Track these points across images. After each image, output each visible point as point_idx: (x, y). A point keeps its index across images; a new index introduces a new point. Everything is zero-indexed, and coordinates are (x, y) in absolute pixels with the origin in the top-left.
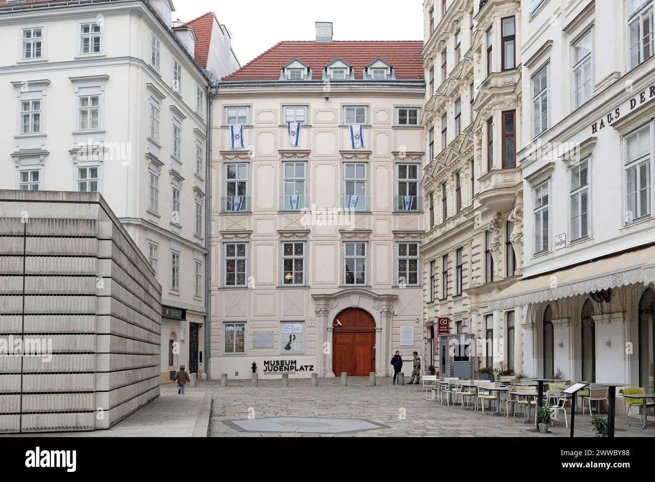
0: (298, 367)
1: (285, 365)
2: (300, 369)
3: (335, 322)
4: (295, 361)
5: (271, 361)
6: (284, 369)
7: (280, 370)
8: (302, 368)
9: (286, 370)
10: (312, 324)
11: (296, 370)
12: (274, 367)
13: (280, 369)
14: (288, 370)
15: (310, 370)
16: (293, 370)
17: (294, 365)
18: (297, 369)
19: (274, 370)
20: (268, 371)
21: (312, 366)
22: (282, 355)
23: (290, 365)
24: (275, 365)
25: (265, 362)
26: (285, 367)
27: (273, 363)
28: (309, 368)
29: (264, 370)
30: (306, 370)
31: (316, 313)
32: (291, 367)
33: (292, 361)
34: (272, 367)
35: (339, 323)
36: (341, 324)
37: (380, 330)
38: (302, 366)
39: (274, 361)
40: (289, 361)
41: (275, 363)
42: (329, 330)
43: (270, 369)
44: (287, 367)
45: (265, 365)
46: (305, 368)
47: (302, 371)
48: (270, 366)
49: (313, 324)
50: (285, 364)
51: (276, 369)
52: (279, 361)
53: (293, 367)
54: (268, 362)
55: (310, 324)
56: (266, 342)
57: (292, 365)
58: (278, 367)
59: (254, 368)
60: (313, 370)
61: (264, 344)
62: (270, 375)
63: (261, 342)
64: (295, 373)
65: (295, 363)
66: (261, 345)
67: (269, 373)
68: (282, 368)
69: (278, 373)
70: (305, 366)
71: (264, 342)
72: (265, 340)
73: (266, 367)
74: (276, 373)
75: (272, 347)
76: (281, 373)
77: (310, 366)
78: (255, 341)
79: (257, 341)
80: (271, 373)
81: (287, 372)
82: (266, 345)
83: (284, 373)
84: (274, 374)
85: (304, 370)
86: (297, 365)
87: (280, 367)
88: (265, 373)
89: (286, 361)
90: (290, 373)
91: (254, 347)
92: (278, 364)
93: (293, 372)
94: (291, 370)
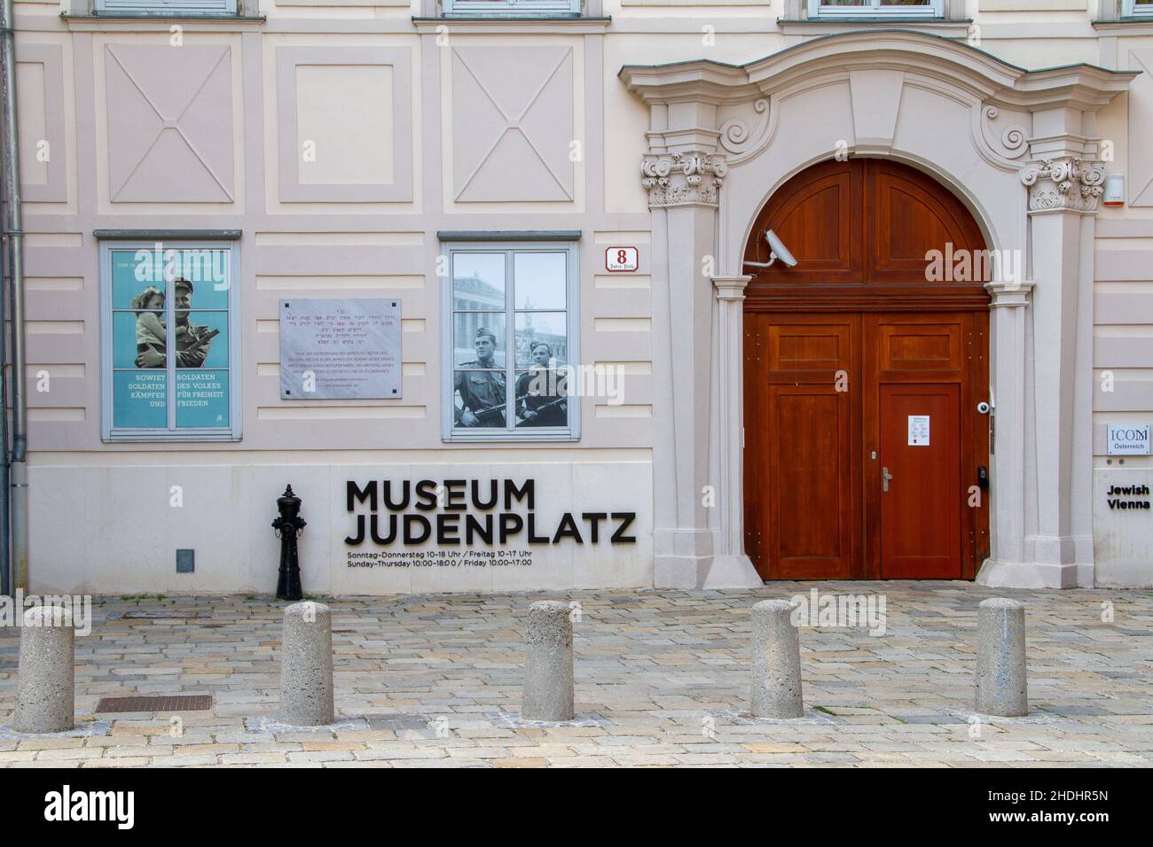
0: (547, 524)
1: (471, 510)
2: (561, 534)
3: (756, 246)
4: (529, 486)
5: (387, 484)
6: (462, 534)
7: (441, 541)
8: (567, 529)
9: (476, 536)
10: (622, 257)
11: (533, 539)
12: (408, 520)
13: (442, 530)
14: (488, 538)
15: (618, 538)
16: (519, 542)
17: (520, 508)
18: (538, 533)
19: (408, 541)
20: (369, 546)
21: (628, 518)
22: (452, 444)
23: (500, 509)
24: (412, 510)
25: (352, 487)
26: (471, 522)
27: (397, 498)
28: (608, 528)
29: (349, 541)
30: (595, 539)
31: (648, 190)
32: (504, 518)
33: (509, 485)
34: (393, 520)
35: (780, 251)
36: (790, 261)
37: (1021, 300)
38: (568, 518)
39: (406, 484)
40: (494, 484)
41: (414, 498)
42: (724, 293)
43: (384, 533)
44: (481, 518)
45: (350, 507)
46: (584, 528)
47: (568, 543)
48: (384, 514)
49: (631, 255)
50: (468, 500)
51: (417, 530)
52: (433, 485)
53: (517, 519)
54: (372, 486)
55: (613, 256)
56: (359, 362)
57: (508, 506)
58: (432, 517)
59: (288, 523)
60: (632, 540)
61: (345, 375)
62: (384, 568)
63: (327, 363)
64: (528, 563)
65: (525, 499)
66: (325, 383)
67: (380, 558)
68: (455, 529)
69: (430, 558)
70: (586, 516)
71: (347, 368)
72: (350, 356)
73: (361, 519)
74: (416, 559)
75: (394, 395)
76: (447, 558)
77: (615, 516)
78: (294, 356)
79: (304, 357)
80: (391, 555)
81: (479, 555)
82: (356, 382)
83: (468, 557)
84: (404, 563)
85: (579, 540)
86: (537, 512)
87: (441, 518)
88: (356, 556)
89: (475, 484)
90: (497, 558)
91: (287, 396)
92: (427, 502)
93: (517, 554)
94: (503, 541)
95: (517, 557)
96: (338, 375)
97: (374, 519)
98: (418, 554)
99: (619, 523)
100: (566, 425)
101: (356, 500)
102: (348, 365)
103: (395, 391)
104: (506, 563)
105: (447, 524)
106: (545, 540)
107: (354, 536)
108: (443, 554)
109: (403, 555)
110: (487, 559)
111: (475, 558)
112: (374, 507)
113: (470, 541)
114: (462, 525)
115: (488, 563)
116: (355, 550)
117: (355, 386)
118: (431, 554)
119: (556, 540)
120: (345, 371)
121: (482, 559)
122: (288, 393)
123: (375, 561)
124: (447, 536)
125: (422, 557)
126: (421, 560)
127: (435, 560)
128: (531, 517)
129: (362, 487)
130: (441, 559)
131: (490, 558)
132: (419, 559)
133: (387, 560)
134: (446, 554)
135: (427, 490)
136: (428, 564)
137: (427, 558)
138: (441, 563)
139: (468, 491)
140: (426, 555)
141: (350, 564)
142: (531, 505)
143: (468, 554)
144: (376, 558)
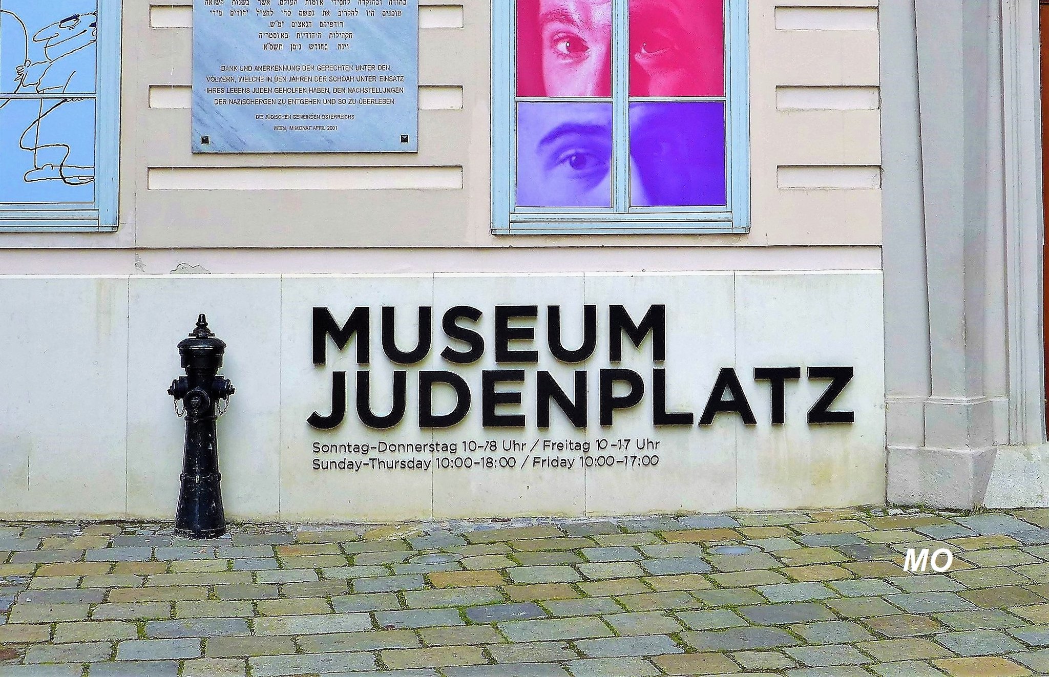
0: (689, 390)
1: (546, 362)
2: (714, 407)
4: (656, 315)
5: (388, 314)
6: (528, 407)
7: (490, 421)
8: (725, 398)
9: (555, 413)
11: (663, 418)
12: (428, 380)
13: (490, 400)
14: (577, 416)
15: (820, 416)
16: (636, 424)
17: (637, 359)
18: (673, 406)
19: (427, 420)
20: (352, 430)
21: (839, 377)
22: (508, 239)
23: (600, 360)
24: (434, 362)
25: (322, 319)
26: (547, 387)
27: (407, 341)
28: (802, 396)
29: (316, 422)
30: (778, 417)
32: (607, 378)
33: (618, 315)
34: (399, 381)
38: (727, 378)
39: (425, 314)
40: (590, 312)
41: (439, 341)
43: (381, 406)
44: (565, 380)
45: (319, 357)
46: (758, 396)
47: (728, 424)
48: (381, 370)
50: (540, 342)
51: (444, 401)
52: (473, 314)
53: (633, 379)
54: (360, 316)
56: (340, 84)
57: (615, 354)
58: (473, 378)
59: (199, 389)
60: (847, 418)
61: (310, 109)
62: (382, 474)
63: (279, 85)
64: (652, 461)
65: (648, 343)
66: (276, 123)
67: (373, 454)
68: (515, 399)
69: (468, 454)
70: (761, 374)
71: (316, 96)
72: (322, 73)
73: (339, 379)
74: (441, 455)
75: (405, 147)
76: (500, 453)
77: (816, 373)
78: (218, 73)
79: (236, 74)
80: (394, 448)
81: (560, 447)
82: (330, 122)
83: (538, 451)
84: (420, 463)
85: (749, 419)
86: (670, 365)
87: (489, 379)
88: (327, 449)
89: (554, 312)
90: (594, 452)
91: (204, 148)
92: (463, 348)
93: (632, 444)
94: (606, 420)
95: (632, 450)
96: (300, 109)
97: (363, 379)
98: (445, 446)
99: (821, 388)
100: (723, 202)
101: (330, 345)
102: (320, 90)
103: (405, 139)
104: (608, 462)
105: (501, 388)
106: (685, 420)
107: (326, 412)
108: (493, 446)
109: (418, 448)
110: (577, 455)
111: (551, 454)
112: (363, 356)
113: (543, 421)
114: (529, 390)
115: (578, 463)
116: (325, 438)
117: (332, 128)
118: (472, 446)
119: (707, 419)
120: (312, 102)
121: (566, 454)
122: (205, 140)
123: (365, 460)
124: (501, 411)
125: (454, 451)
126: (451, 457)
127: (477, 456)
128: (659, 377)
129: (341, 318)
130: (488, 454)
131: (581, 453)
132: (448, 454)
133: (387, 457)
134: (499, 445)
135: (463, 324)
136: (467, 464)
137: (461, 453)
138: (489, 463)
139: (541, 327)
140: (460, 447)
141: (317, 465)
142: (659, 353)
143: (541, 444)
144: (365, 453)
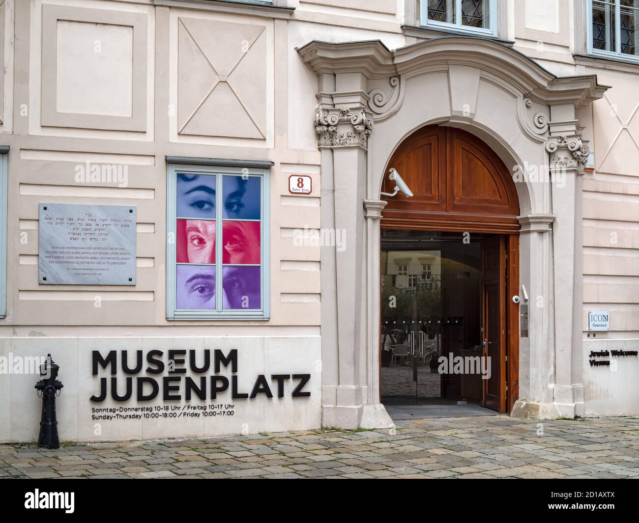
0: (246, 385)
1: (189, 373)
2: (256, 391)
4: (234, 354)
5: (124, 353)
6: (182, 392)
7: (167, 398)
8: (261, 387)
9: (193, 395)
10: (300, 183)
11: (236, 396)
12: (141, 381)
13: (167, 389)
14: (202, 396)
15: (298, 394)
16: (225, 398)
17: (226, 372)
18: (240, 391)
19: (141, 398)
20: (109, 402)
21: (304, 378)
22: (173, 322)
23: (211, 372)
24: (143, 374)
25: (96, 355)
26: (190, 383)
27: (132, 364)
28: (290, 386)
29: (94, 399)
30: (281, 395)
31: (319, 135)
32: (214, 379)
33: (218, 353)
34: (129, 382)
36: (409, 193)
37: (545, 227)
38: (261, 379)
39: (140, 353)
40: (207, 352)
41: (145, 365)
42: (370, 213)
43: (121, 392)
44: (197, 380)
45: (95, 372)
46: (273, 387)
47: (261, 398)
48: (121, 378)
49: (307, 181)
50: (187, 365)
51: (147, 390)
52: (160, 354)
53: (224, 380)
54: (113, 354)
55: (294, 181)
56: (102, 256)
57: (217, 370)
58: (159, 380)
59: (50, 386)
60: (308, 394)
61: (90, 266)
62: (122, 420)
63: (77, 255)
64: (231, 413)
65: (230, 366)
66: (76, 272)
67: (117, 412)
68: (177, 388)
69: (157, 412)
70: (274, 377)
71: (93, 260)
72: (95, 251)
73: (104, 381)
74: (146, 412)
75: (130, 283)
76: (170, 411)
77: (296, 377)
78: (50, 250)
79: (58, 250)
80: (126, 410)
81: (194, 408)
82: (99, 272)
83: (186, 410)
84: (137, 416)
85: (270, 395)
86: (239, 374)
87: (166, 380)
88: (98, 410)
89: (193, 353)
90: (208, 410)
91: (44, 282)
92: (155, 368)
93: (223, 406)
94: (213, 397)
95: (223, 409)
96: (86, 266)
97: (114, 381)
98: (147, 408)
99: (297, 383)
100: (260, 308)
101: (100, 367)
102: (94, 258)
103: (130, 280)
104: (213, 414)
105: (171, 384)
106: (245, 396)
107: (98, 395)
108: (167, 408)
109: (136, 410)
110: (200, 412)
111: (191, 411)
112: (114, 371)
113: (188, 398)
114: (182, 385)
115: (201, 415)
116: (97, 407)
117: (99, 274)
118: (158, 408)
119: (253, 396)
120: (91, 263)
121: (197, 411)
122: (45, 279)
123: (114, 415)
124: (171, 394)
125: (151, 411)
126: (150, 413)
127: (160, 412)
128: (235, 379)
129: (104, 355)
130: (166, 412)
131: (203, 411)
132: (149, 412)
133: (124, 414)
134: (170, 408)
135: (155, 358)
136: (156, 416)
137: (154, 411)
138: (165, 415)
139: (187, 358)
140: (154, 409)
141: (94, 418)
142: (235, 369)
143: (186, 408)
144: (114, 412)
